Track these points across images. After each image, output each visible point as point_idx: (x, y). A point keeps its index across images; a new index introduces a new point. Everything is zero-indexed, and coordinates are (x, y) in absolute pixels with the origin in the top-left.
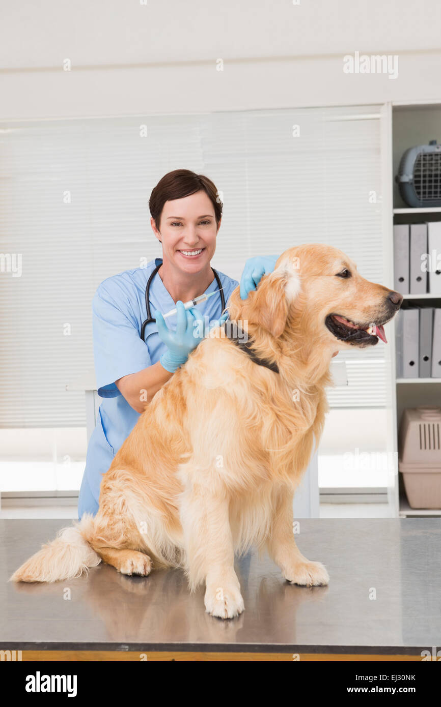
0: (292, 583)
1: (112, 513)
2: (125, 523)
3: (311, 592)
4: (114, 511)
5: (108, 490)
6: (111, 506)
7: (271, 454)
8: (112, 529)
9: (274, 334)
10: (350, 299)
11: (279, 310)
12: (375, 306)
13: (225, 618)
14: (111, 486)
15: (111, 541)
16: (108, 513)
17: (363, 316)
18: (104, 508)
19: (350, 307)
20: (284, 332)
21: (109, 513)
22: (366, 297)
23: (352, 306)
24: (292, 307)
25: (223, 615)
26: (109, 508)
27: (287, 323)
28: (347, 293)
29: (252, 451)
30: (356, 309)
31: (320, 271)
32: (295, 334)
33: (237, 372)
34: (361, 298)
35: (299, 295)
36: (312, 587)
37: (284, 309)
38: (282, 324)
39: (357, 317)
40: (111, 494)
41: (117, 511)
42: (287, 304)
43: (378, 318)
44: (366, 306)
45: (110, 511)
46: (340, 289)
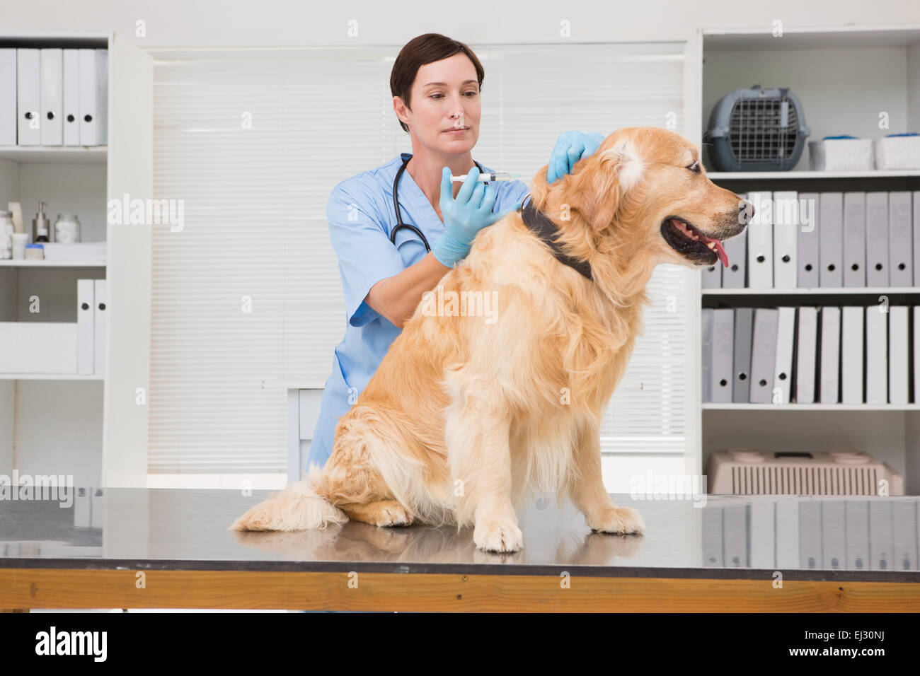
0: (600, 531)
1: (348, 461)
2: (368, 472)
3: (623, 541)
4: (351, 457)
5: (345, 431)
6: (347, 451)
7: (571, 376)
8: (352, 482)
9: (594, 227)
10: (697, 201)
11: (609, 196)
12: (727, 214)
13: (501, 551)
14: (348, 427)
15: (353, 497)
16: (342, 461)
17: (711, 223)
18: (337, 454)
19: (698, 211)
20: (609, 225)
21: (345, 461)
22: (717, 201)
23: (699, 210)
24: (627, 196)
25: (498, 547)
26: (345, 454)
27: (615, 216)
28: (695, 193)
29: (546, 369)
30: (704, 214)
31: (669, 160)
32: (622, 229)
33: (536, 268)
34: (710, 201)
35: (639, 184)
36: (624, 535)
37: (615, 199)
38: (610, 216)
39: (705, 224)
40: (348, 437)
41: (355, 459)
42: (621, 193)
43: (728, 230)
44: (717, 212)
45: (346, 458)
46: (688, 185)
